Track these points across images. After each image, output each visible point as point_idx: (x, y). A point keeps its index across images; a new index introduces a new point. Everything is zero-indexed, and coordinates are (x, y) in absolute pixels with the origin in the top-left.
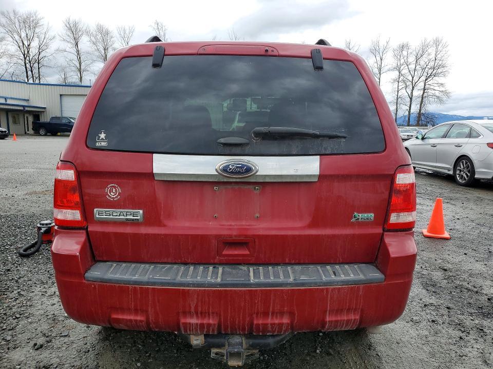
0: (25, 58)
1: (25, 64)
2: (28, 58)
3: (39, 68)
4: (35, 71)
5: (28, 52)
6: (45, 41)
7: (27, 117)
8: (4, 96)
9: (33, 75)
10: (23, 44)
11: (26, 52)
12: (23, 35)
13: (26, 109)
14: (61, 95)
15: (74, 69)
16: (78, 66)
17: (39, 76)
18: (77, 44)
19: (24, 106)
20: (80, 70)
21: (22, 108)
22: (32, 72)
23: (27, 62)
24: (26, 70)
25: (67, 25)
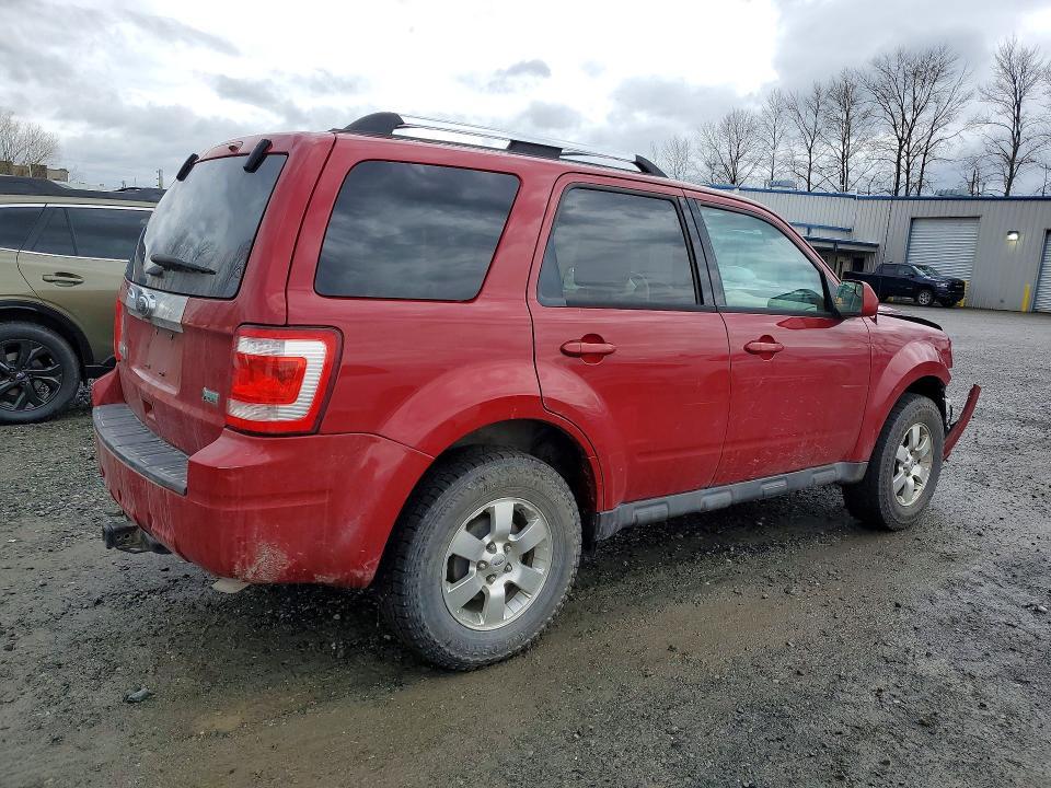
0: (901, 148)
1: (899, 159)
2: (906, 147)
3: (923, 165)
4: (915, 171)
5: (909, 135)
6: (949, 106)
7: (841, 263)
8: (808, 223)
9: (908, 179)
10: (904, 119)
11: (905, 135)
12: (908, 100)
13: (840, 247)
14: (913, 219)
15: (998, 159)
16: (1010, 151)
17: (921, 181)
18: (1018, 104)
19: (835, 242)
20: (1011, 162)
21: (831, 246)
22: (908, 172)
23: (903, 154)
24: (899, 170)
25: (1005, 65)
